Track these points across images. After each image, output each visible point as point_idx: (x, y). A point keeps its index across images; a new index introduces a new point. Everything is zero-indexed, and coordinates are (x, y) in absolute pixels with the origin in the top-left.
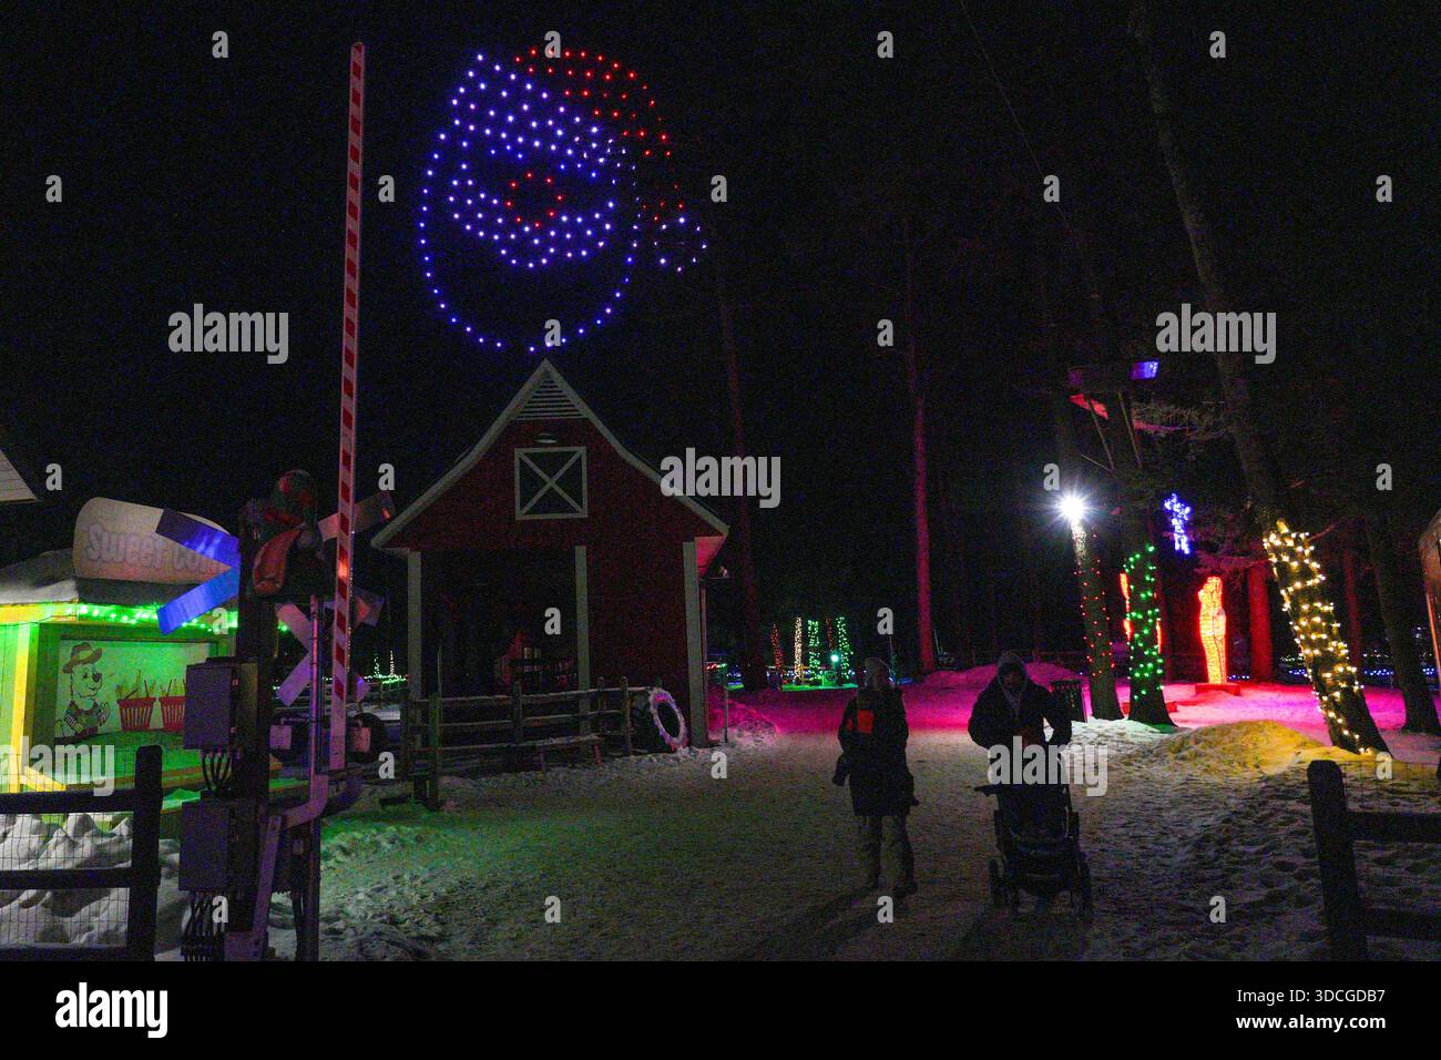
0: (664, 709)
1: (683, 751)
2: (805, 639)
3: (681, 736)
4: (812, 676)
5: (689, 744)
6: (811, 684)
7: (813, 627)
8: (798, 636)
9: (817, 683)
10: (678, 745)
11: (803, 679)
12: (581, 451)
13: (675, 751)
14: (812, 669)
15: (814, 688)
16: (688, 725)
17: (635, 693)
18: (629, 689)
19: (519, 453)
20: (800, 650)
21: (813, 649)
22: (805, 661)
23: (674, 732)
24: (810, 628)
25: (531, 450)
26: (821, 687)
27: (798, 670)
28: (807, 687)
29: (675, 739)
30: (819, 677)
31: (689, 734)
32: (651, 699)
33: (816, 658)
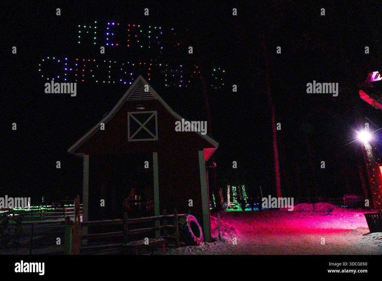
0: (193, 224)
1: (202, 244)
2: (231, 193)
3: (201, 237)
4: (234, 206)
5: (204, 241)
6: (234, 208)
7: (234, 189)
8: (229, 192)
9: (236, 208)
10: (200, 241)
11: (230, 207)
12: (155, 113)
13: (199, 244)
14: (234, 203)
15: (235, 210)
16: (203, 231)
17: (180, 217)
18: (178, 215)
19: (129, 114)
20: (229, 197)
21: (234, 196)
22: (232, 200)
23: (198, 235)
24: (233, 189)
25: (134, 113)
26: (237, 210)
27: (229, 204)
28: (233, 210)
29: (198, 239)
30: (237, 206)
31: (204, 236)
32: (187, 220)
33: (235, 199)
